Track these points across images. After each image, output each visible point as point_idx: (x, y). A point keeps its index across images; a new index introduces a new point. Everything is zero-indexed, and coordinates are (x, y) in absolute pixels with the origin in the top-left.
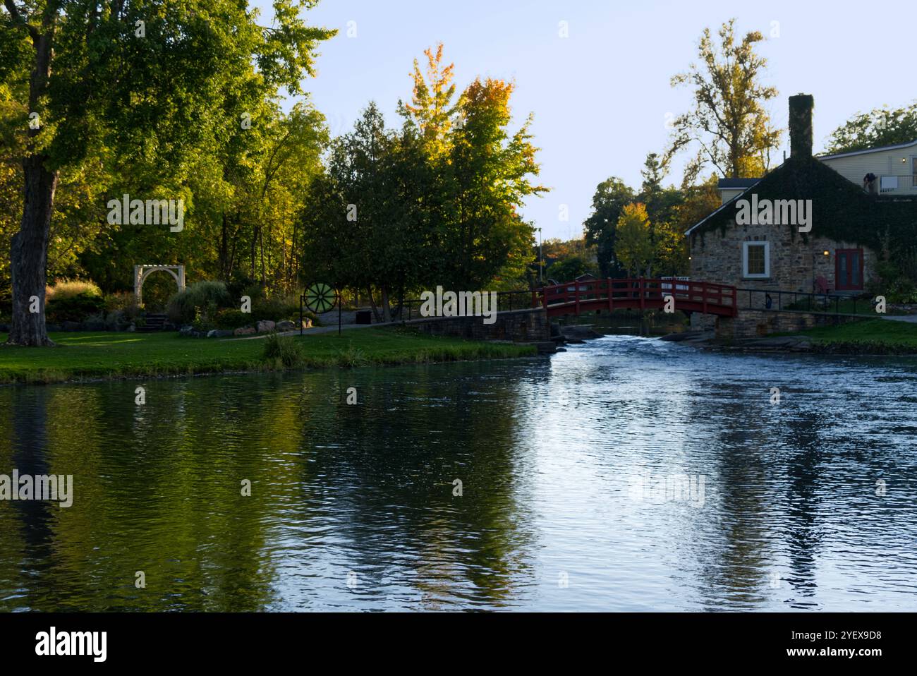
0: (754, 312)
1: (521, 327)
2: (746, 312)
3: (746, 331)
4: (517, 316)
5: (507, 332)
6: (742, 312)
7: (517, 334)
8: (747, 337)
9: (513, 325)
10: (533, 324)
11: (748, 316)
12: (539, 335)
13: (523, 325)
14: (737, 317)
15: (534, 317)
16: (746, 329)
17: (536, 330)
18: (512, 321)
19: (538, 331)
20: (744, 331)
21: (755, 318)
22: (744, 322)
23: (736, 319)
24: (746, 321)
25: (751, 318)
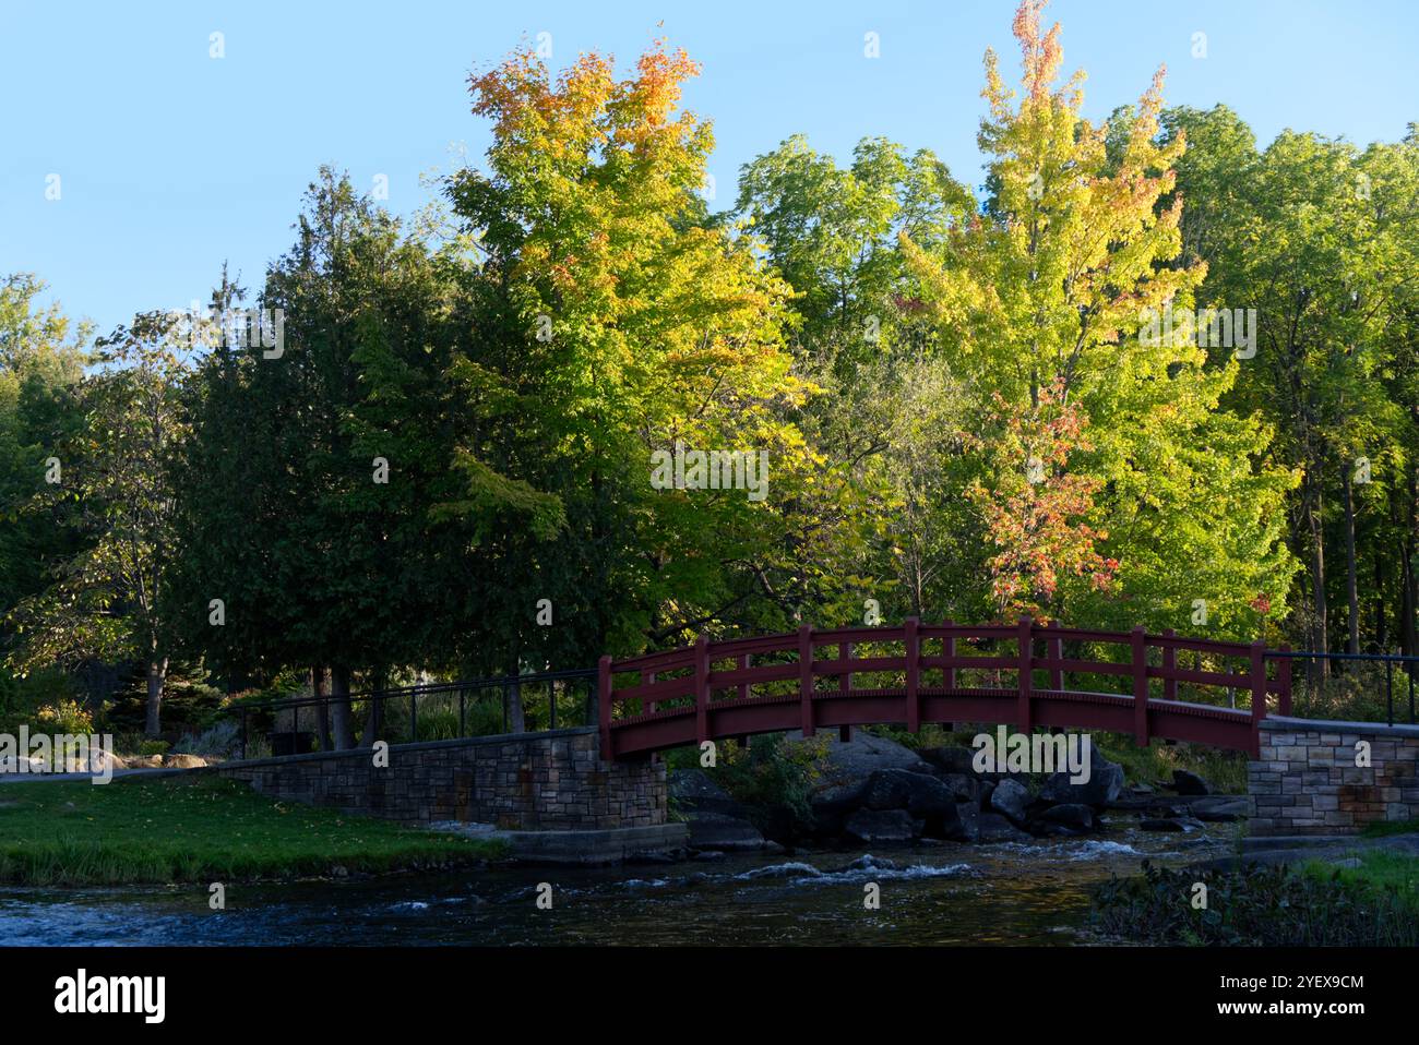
0: (1324, 738)
1: (519, 780)
2: (1291, 739)
3: (1294, 811)
4: (506, 750)
5: (479, 796)
6: (1275, 740)
7: (509, 803)
8: (1300, 830)
9: (496, 775)
10: (554, 775)
11: (1301, 752)
12: (570, 809)
13: (526, 778)
14: (1257, 757)
15: (554, 750)
16: (1293, 803)
17: (561, 792)
18: (492, 763)
19: (568, 797)
20: (1286, 812)
21: (1329, 762)
22: (1282, 775)
23: (1253, 765)
24: (1290, 773)
25: (1312, 762)
